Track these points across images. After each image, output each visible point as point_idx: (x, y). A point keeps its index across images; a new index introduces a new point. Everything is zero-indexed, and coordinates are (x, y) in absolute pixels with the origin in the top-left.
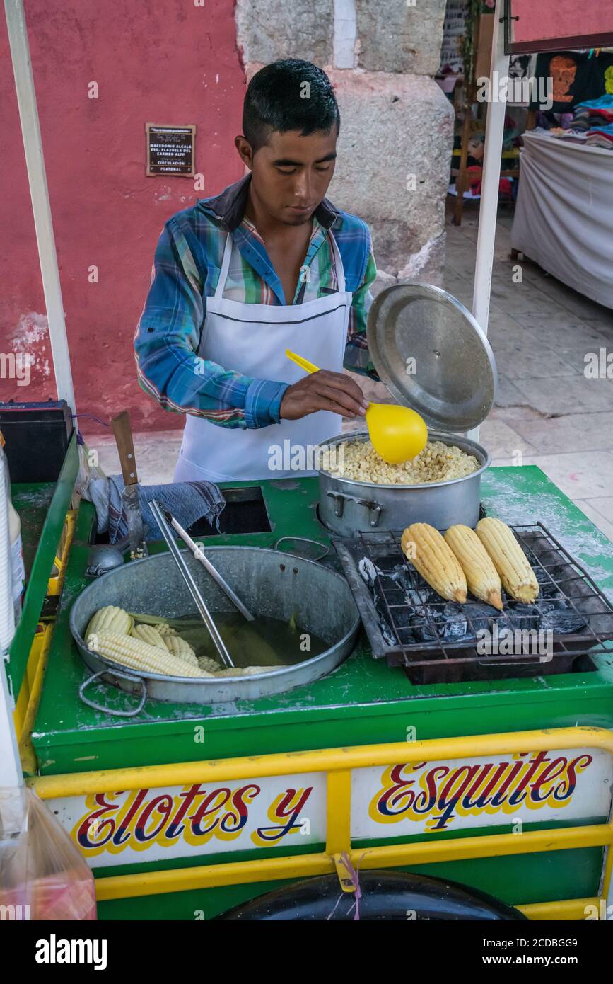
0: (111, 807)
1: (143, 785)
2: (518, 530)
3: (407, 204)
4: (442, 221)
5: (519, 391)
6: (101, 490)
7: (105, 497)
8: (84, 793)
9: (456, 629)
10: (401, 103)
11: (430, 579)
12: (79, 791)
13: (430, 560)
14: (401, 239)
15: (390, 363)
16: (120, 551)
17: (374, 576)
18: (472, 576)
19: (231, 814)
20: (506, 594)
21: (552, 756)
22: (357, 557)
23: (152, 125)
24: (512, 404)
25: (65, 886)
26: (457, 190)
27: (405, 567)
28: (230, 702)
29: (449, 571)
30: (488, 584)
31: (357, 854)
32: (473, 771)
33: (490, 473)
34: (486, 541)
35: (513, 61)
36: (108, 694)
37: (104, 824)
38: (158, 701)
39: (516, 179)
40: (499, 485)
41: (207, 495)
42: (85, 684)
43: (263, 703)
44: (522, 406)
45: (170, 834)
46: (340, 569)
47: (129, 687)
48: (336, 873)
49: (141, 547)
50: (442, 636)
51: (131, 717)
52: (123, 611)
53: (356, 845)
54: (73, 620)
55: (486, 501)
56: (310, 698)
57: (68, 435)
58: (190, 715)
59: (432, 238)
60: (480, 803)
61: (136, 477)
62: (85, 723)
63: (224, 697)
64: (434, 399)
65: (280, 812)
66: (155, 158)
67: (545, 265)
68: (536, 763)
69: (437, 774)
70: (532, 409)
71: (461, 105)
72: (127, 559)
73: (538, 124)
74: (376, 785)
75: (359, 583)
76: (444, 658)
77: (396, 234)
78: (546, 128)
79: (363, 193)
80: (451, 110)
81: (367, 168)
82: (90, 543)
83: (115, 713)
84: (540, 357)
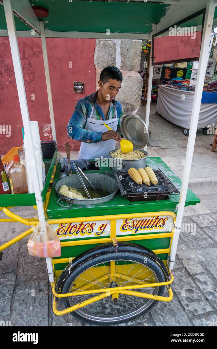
0: (64, 227)
1: (71, 222)
2: (154, 170)
3: (132, 100)
4: (140, 104)
5: (157, 143)
6: (62, 161)
7: (63, 162)
8: (58, 223)
9: (140, 190)
10: (131, 77)
11: (134, 179)
12: (57, 223)
13: (134, 175)
14: (131, 108)
15: (126, 133)
16: (66, 173)
17: (122, 179)
18: (143, 179)
19: (90, 229)
20: (151, 183)
21: (160, 218)
22: (118, 175)
23: (75, 82)
24: (156, 146)
25: (54, 243)
26: (144, 98)
27: (129, 177)
28: (90, 205)
29: (138, 177)
30: (147, 180)
31: (117, 238)
32: (143, 221)
33: (149, 158)
34: (147, 172)
35: (156, 69)
36: (63, 203)
37: (62, 230)
38: (74, 204)
39: (157, 96)
40: (150, 161)
41: (86, 163)
42: (59, 200)
43: (97, 205)
44: (157, 147)
45: (77, 233)
46: (115, 178)
47: (68, 201)
48: (113, 242)
49: (71, 172)
50: (137, 192)
51: (68, 207)
52: (67, 186)
53: (117, 236)
54: (56, 187)
55: (147, 164)
56: (107, 204)
57: (55, 148)
58: (81, 207)
59: (138, 108)
60: (144, 228)
61: (70, 157)
62: (58, 208)
63: (88, 204)
64: (135, 141)
65: (100, 229)
66: (75, 89)
67: (163, 115)
68: (156, 219)
69: (135, 221)
70: (160, 147)
71: (145, 79)
72: (68, 175)
73: (162, 84)
74: (122, 223)
75: (119, 180)
76: (137, 195)
77: (129, 107)
78: (164, 84)
79: (122, 98)
80: (142, 79)
81: (123, 92)
82: (60, 172)
83: (65, 206)
84: (162, 136)
